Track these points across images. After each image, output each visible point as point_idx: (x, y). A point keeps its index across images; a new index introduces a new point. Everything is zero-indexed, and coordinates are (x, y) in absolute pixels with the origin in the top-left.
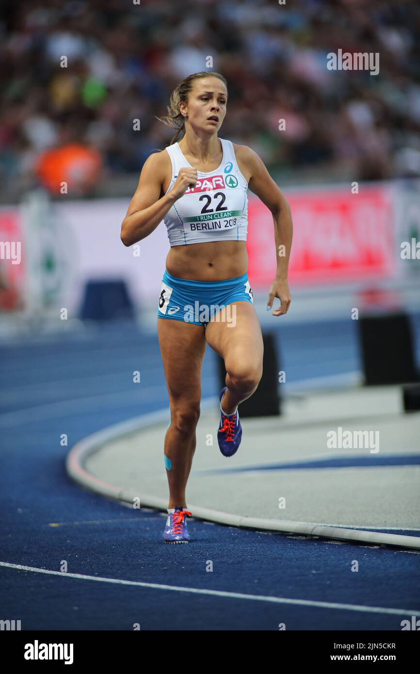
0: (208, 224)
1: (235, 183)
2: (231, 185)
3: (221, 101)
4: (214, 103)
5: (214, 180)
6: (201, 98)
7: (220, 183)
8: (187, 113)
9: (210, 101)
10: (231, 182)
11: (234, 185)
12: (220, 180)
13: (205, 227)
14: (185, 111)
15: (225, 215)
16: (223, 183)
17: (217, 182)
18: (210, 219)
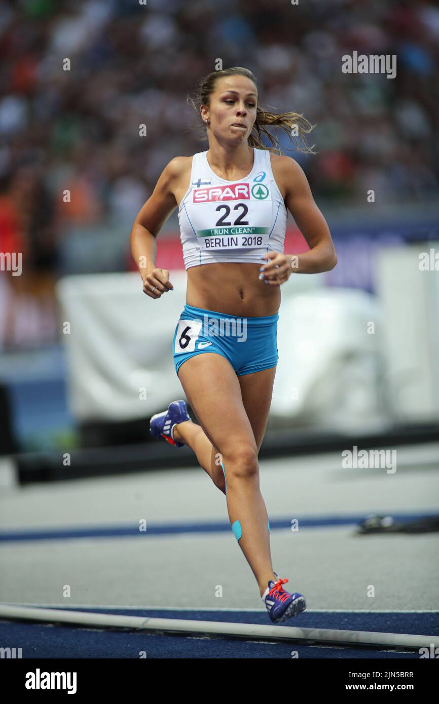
0: (223, 239)
1: (264, 194)
2: (258, 196)
3: (249, 103)
4: (240, 107)
5: (237, 188)
6: (224, 100)
7: (245, 192)
8: (209, 118)
9: (236, 103)
10: (260, 192)
11: (263, 196)
12: (244, 189)
13: (219, 243)
14: (207, 116)
15: (245, 231)
16: (248, 193)
17: (241, 191)
18: (226, 234)
